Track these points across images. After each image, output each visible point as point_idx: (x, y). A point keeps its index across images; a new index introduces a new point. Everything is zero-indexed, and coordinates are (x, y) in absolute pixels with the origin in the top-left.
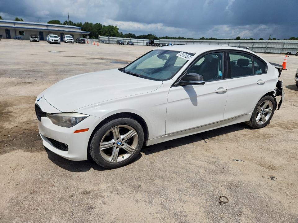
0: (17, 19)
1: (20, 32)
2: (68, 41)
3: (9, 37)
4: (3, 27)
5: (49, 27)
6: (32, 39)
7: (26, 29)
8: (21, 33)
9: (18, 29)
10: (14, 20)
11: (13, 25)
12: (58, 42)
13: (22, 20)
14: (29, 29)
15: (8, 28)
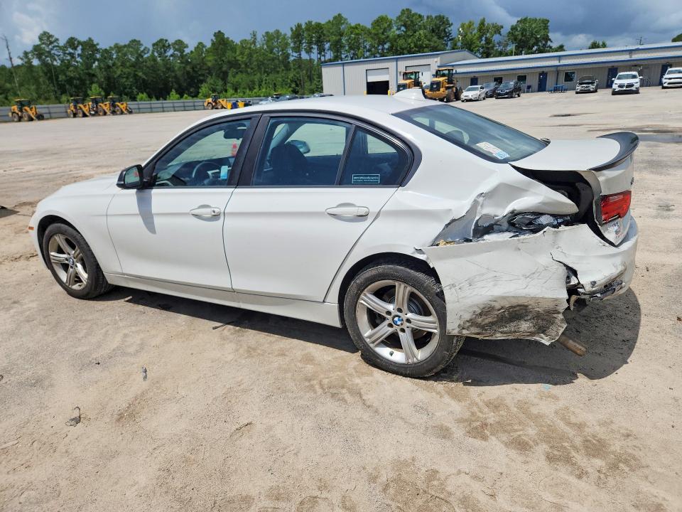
0: (594, 46)
1: (567, 74)
2: (669, 84)
3: (542, 88)
4: (536, 69)
5: (635, 54)
6: (579, 88)
7: (579, 67)
8: (569, 77)
9: (564, 68)
10: (587, 49)
11: (556, 63)
12: (633, 88)
13: (604, 46)
14: (585, 66)
15: (545, 70)
